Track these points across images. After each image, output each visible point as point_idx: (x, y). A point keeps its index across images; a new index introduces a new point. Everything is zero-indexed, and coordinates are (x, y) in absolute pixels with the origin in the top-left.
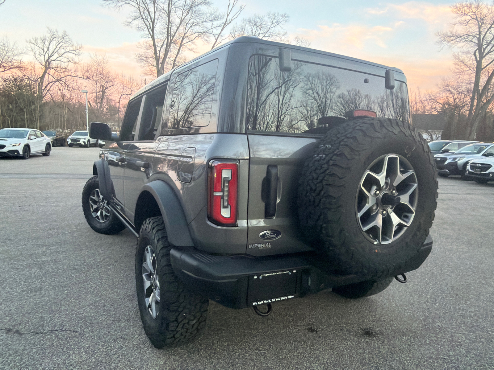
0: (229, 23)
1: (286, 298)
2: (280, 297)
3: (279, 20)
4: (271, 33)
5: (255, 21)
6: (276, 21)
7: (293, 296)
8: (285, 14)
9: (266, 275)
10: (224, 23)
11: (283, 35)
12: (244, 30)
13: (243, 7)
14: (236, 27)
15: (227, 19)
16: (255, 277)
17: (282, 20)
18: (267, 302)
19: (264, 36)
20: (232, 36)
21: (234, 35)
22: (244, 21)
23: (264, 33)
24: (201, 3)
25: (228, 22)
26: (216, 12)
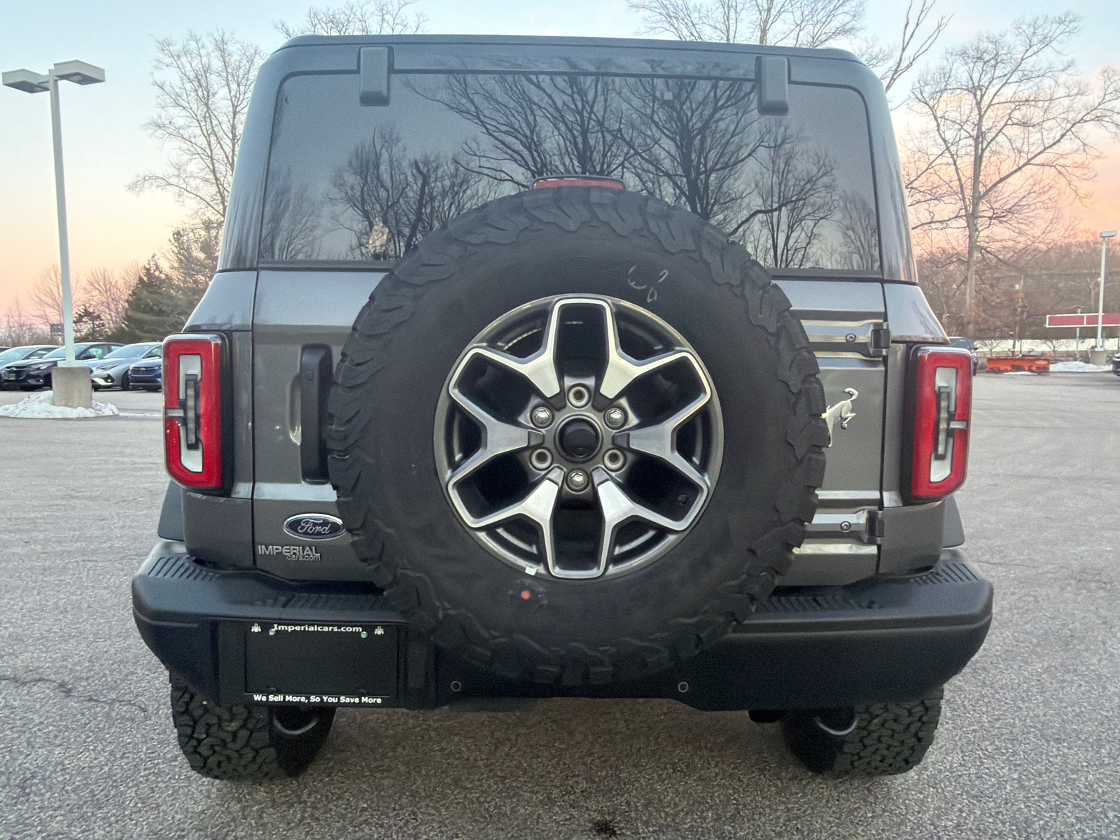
0: (908, 67)
1: (357, 700)
2: (337, 694)
3: (1049, 35)
4: (1026, 73)
5: (978, 49)
6: (1041, 38)
7: (379, 701)
8: (1067, 14)
9: (290, 629)
10: (894, 69)
11: (1063, 70)
12: (949, 77)
13: (945, 21)
14: (927, 73)
15: (901, 60)
16: (256, 629)
17: (1058, 32)
18: (296, 699)
19: (1006, 83)
20: (917, 98)
21: (921, 93)
22: (948, 56)
23: (1005, 75)
24: (834, 33)
25: (904, 65)
26: (871, 47)
